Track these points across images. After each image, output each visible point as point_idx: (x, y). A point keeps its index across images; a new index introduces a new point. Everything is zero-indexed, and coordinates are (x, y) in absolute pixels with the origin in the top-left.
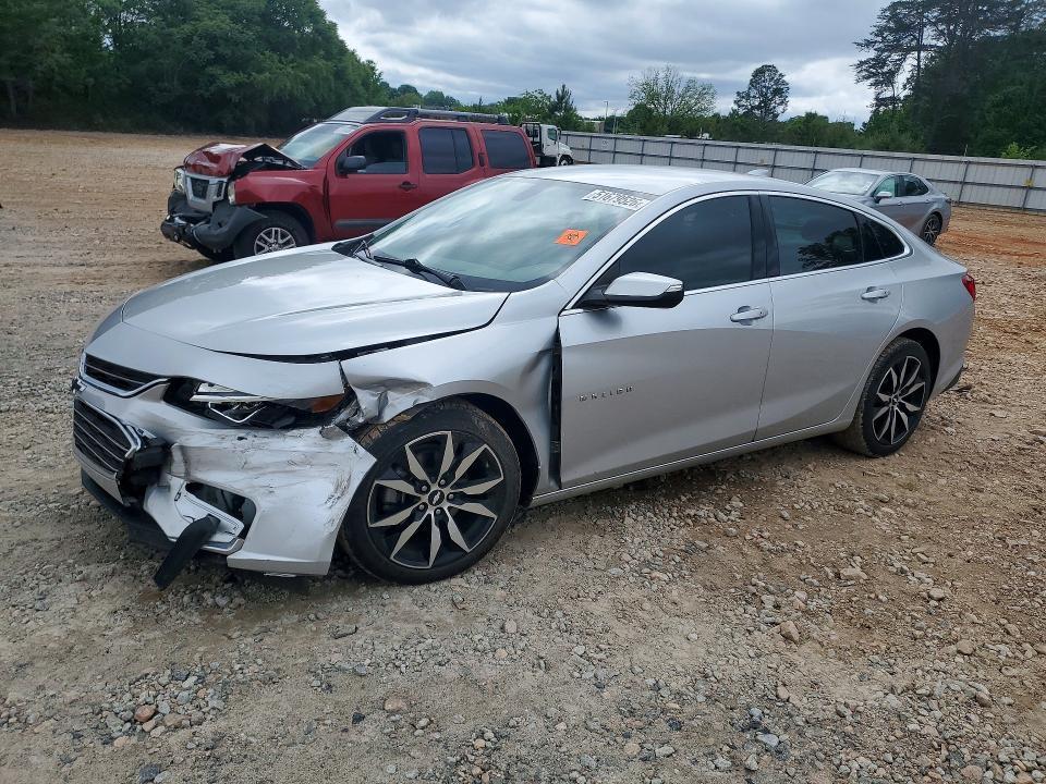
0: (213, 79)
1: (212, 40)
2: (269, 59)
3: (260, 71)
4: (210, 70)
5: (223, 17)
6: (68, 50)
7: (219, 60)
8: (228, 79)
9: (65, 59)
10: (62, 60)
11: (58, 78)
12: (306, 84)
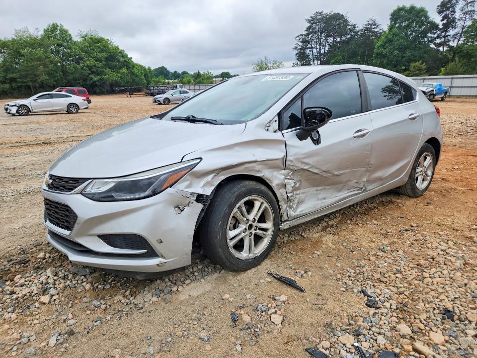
0: (91, 79)
1: (90, 68)
2: (108, 71)
3: (105, 75)
4: (90, 76)
5: (92, 60)
6: (47, 74)
7: (93, 72)
8: (96, 78)
9: (47, 77)
10: (46, 78)
11: (45, 83)
12: (121, 77)
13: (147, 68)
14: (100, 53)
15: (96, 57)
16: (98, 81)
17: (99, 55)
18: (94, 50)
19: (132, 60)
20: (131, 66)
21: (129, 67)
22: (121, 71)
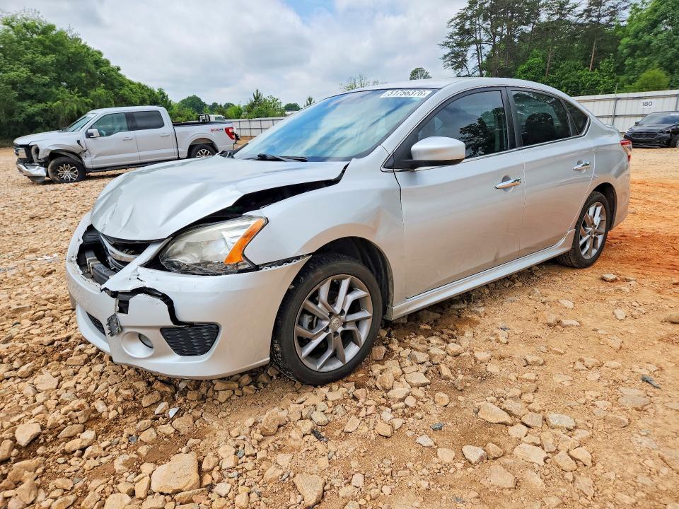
1: (16, 85)
2: (62, 92)
3: (55, 101)
4: (20, 104)
5: (24, 69)
8: (33, 109)
13: (156, 90)
14: (44, 54)
15: (31, 63)
16: (38, 114)
17: (41, 59)
18: (27, 48)
19: (120, 72)
20: (116, 84)
21: (112, 85)
22: (92, 93)
